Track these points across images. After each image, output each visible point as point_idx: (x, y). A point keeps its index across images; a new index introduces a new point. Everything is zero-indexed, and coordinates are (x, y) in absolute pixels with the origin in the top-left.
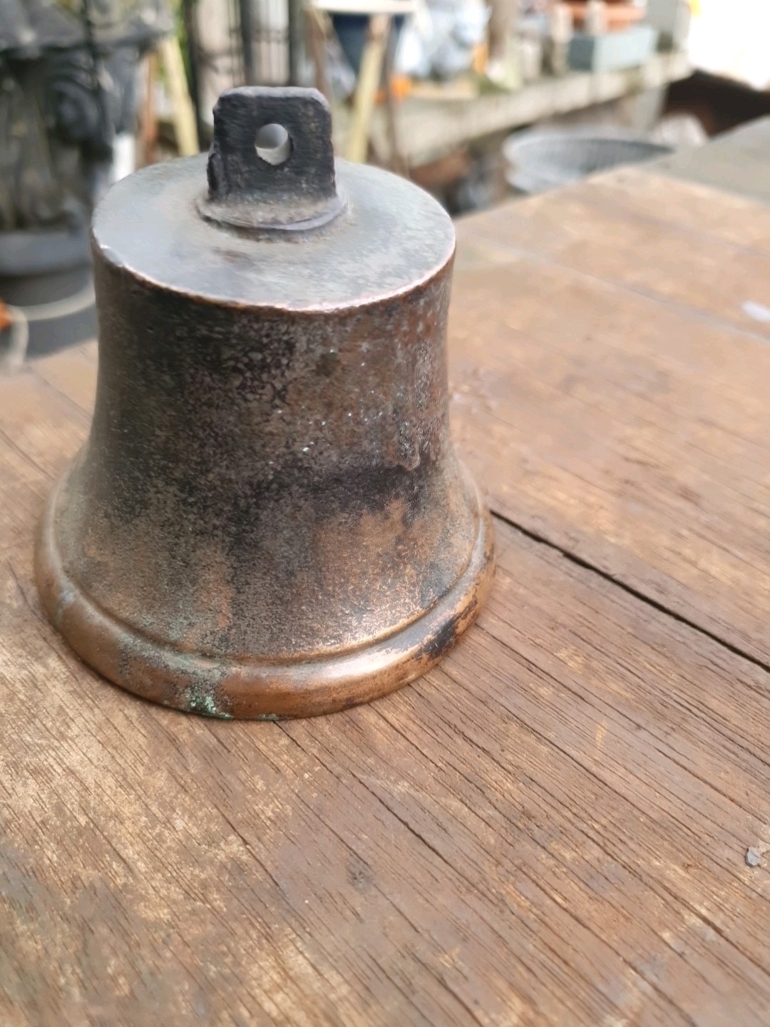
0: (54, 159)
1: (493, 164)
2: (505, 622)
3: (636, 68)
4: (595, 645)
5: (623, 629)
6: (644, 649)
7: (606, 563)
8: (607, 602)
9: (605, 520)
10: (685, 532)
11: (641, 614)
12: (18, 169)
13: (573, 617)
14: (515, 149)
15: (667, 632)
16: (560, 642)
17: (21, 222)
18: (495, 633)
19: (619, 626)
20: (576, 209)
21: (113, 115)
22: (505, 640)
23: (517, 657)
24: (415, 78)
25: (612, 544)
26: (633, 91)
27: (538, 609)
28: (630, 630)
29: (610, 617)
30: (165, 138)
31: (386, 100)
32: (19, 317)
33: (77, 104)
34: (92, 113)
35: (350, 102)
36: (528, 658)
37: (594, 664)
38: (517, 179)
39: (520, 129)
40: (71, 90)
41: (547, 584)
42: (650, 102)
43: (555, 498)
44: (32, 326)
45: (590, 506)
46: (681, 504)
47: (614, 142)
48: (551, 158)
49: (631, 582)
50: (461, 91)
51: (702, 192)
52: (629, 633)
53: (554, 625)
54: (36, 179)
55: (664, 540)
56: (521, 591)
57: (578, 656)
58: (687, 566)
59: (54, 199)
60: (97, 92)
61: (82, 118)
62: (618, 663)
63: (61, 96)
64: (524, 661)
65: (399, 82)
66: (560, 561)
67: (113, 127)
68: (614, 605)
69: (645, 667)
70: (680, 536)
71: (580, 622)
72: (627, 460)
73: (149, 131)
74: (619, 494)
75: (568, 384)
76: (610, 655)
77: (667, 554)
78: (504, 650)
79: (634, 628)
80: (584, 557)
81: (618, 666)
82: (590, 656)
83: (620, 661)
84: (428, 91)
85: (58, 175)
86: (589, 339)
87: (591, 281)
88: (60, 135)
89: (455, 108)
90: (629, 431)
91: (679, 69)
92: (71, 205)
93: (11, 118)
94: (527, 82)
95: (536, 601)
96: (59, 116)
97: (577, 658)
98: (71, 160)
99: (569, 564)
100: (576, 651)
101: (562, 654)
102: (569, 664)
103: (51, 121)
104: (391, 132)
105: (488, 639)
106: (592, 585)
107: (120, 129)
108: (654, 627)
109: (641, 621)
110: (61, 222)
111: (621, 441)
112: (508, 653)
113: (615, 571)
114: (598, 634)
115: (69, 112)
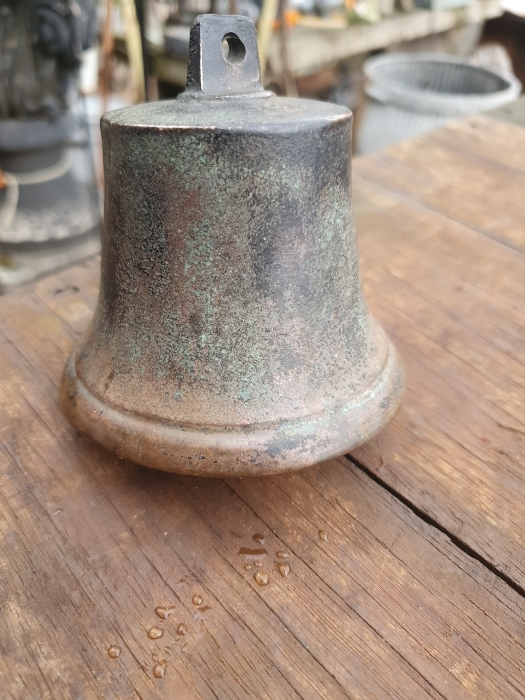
0: (37, 67)
1: (355, 77)
2: (402, 627)
3: (463, 8)
4: (486, 658)
5: (510, 636)
7: (489, 551)
8: (493, 600)
9: (485, 497)
12: (11, 73)
13: (464, 620)
14: (372, 68)
16: (454, 654)
17: (14, 113)
18: (394, 642)
19: (507, 633)
20: (440, 154)
21: (80, 34)
22: (403, 651)
23: (415, 674)
24: (302, 12)
25: (493, 527)
26: (460, 25)
27: (431, 610)
28: (517, 638)
29: (498, 621)
30: (119, 51)
31: (280, 29)
32: (12, 181)
33: (53, 26)
34: (65, 33)
36: (425, 676)
37: (487, 683)
38: (374, 91)
39: (376, 53)
40: (50, 16)
41: (439, 576)
42: (472, 33)
43: (442, 471)
44: (22, 188)
45: (471, 480)
47: (445, 64)
48: (398, 76)
49: (513, 575)
50: (335, 22)
52: (517, 642)
53: (447, 630)
54: (24, 81)
56: (416, 586)
57: (472, 673)
59: (38, 96)
60: (68, 17)
61: (57, 37)
62: (509, 682)
63: (42, 20)
64: (422, 681)
65: (290, 14)
66: (449, 547)
67: (80, 45)
68: (501, 605)
72: (501, 426)
73: (108, 45)
74: (496, 467)
75: (445, 338)
76: (501, 671)
78: (402, 665)
80: (469, 542)
81: (509, 686)
82: (482, 672)
83: (511, 679)
84: (311, 22)
85: (40, 79)
86: (459, 289)
87: (457, 228)
88: (42, 49)
89: (329, 35)
90: (501, 394)
91: (493, 10)
92: (50, 101)
93: (6, 36)
94: (384, 16)
95: (429, 599)
96: (41, 35)
97: (470, 675)
98: (49, 68)
99: (456, 550)
100: (469, 666)
101: (456, 670)
102: (464, 684)
103: (35, 39)
104: (283, 52)
105: (388, 651)
106: (479, 580)
107: (86, 47)
110: (42, 113)
111: (494, 405)
112: (406, 669)
113: (498, 562)
115: (48, 32)
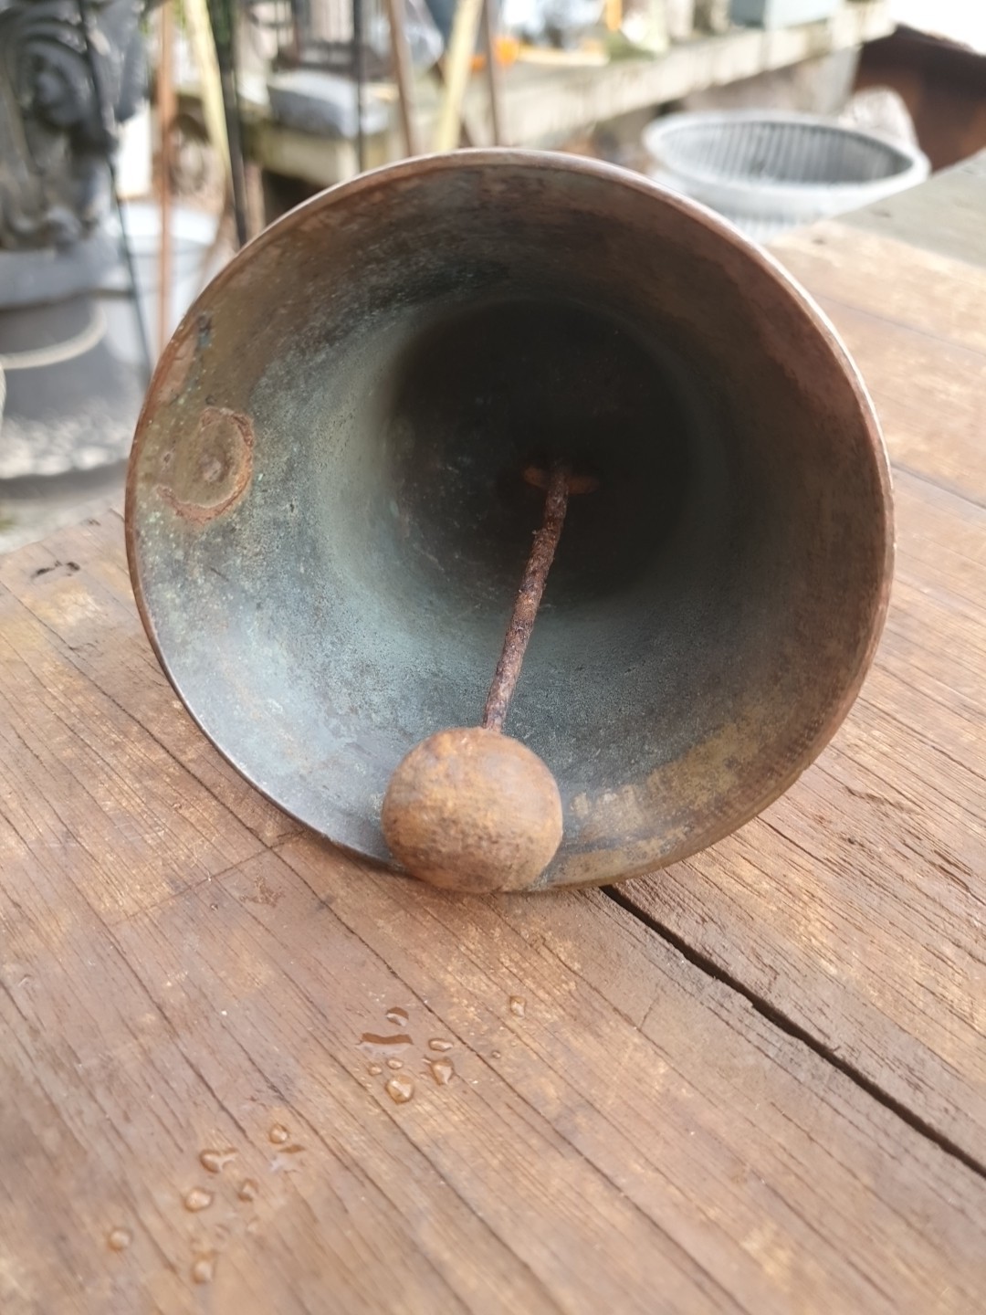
2: (657, 1170)
3: (822, 22)
5: (855, 1176)
6: (895, 1228)
7: (822, 1022)
8: (826, 1112)
9: (818, 925)
10: (949, 950)
11: (885, 1143)
13: (771, 1151)
14: (657, 137)
15: (932, 1184)
16: (750, 1215)
18: (640, 1197)
19: (848, 1170)
21: (109, 88)
22: (657, 1213)
23: (677, 1256)
24: (526, 38)
25: (832, 979)
26: (817, 55)
27: (711, 1135)
28: (867, 1180)
29: (834, 1150)
31: (485, 70)
33: (61, 74)
34: (83, 87)
35: (438, 72)
36: (696, 1257)
37: (810, 1266)
40: (54, 55)
41: (728, 1073)
42: (841, 68)
43: (739, 879)
45: (794, 895)
46: (939, 886)
49: (864, 1064)
50: (588, 56)
51: (939, 263)
52: (867, 1188)
53: (738, 1168)
54: (8, 177)
55: (915, 967)
56: (685, 1093)
57: (782, 1248)
58: (956, 1026)
59: (37, 206)
60: (88, 57)
61: (70, 93)
62: (851, 1265)
63: (39, 64)
64: (689, 1266)
65: (504, 41)
66: (749, 1020)
68: (839, 1120)
69: (897, 1273)
70: (941, 958)
71: (785, 1165)
72: (851, 792)
73: (168, 107)
74: (840, 869)
76: (836, 1243)
77: (922, 999)
79: (876, 1176)
80: (786, 1008)
81: (851, 1272)
82: (802, 1246)
83: (855, 1258)
84: (542, 56)
85: (38, 171)
88: (41, 118)
89: (577, 80)
91: (879, 26)
92: (60, 214)
94: (675, 43)
95: (709, 1117)
96: (38, 89)
97: (779, 1253)
98: (58, 151)
99: (762, 1024)
100: (776, 1233)
101: (753, 1245)
102: (766, 1269)
103: (27, 99)
106: (802, 1076)
108: (906, 1172)
109: (886, 1156)
110: (46, 237)
113: (838, 1042)
114: (813, 1191)
115: (50, 86)
